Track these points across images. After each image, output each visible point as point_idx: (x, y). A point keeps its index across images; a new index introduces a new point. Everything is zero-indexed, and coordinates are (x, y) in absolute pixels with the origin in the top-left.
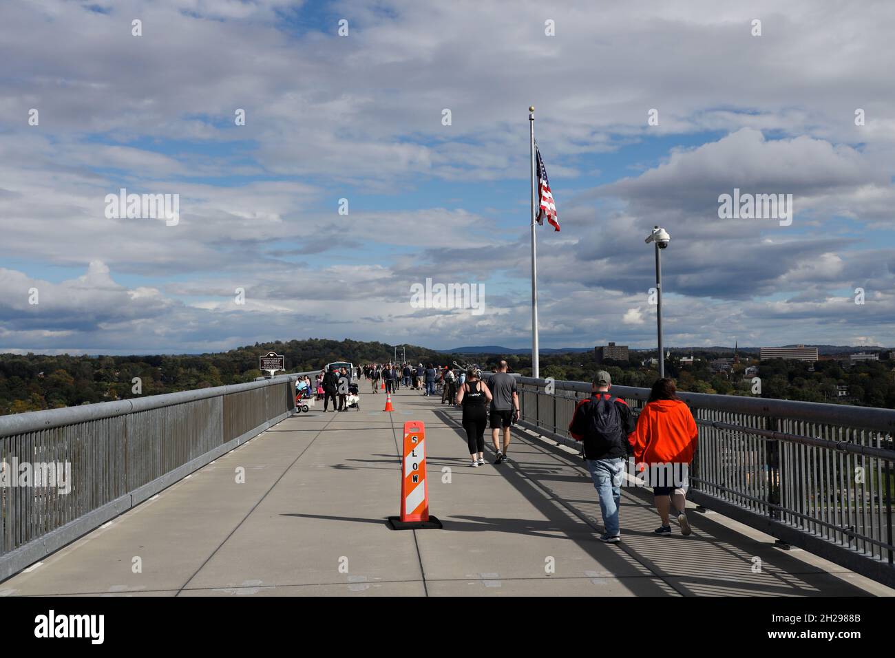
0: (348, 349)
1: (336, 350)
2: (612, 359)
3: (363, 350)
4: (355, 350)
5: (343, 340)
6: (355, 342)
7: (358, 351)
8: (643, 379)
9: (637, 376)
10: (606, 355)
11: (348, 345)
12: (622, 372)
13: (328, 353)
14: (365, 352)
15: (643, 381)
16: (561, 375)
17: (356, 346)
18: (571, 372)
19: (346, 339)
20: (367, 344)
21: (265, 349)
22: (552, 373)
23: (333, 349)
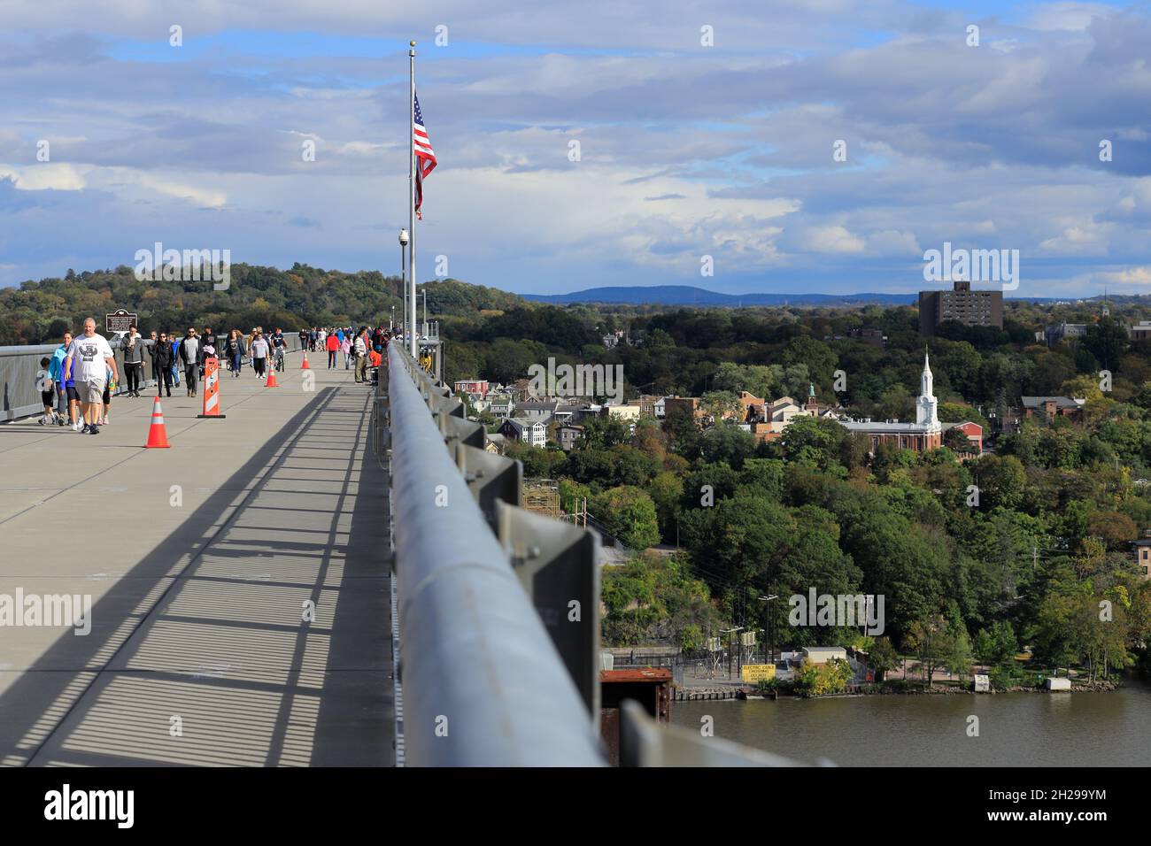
0: (302, 288)
1: (270, 292)
2: (961, 325)
3: (341, 292)
4: (320, 291)
5: (290, 267)
6: (321, 272)
7: (325, 297)
8: (1028, 373)
9: (1013, 367)
10: (946, 312)
11: (301, 280)
12: (979, 355)
13: (251, 301)
14: (343, 299)
15: (1027, 379)
16: (827, 362)
17: (322, 282)
18: (850, 355)
19: (297, 266)
20: (351, 277)
21: (91, 287)
22: (803, 354)
23: (263, 289)
